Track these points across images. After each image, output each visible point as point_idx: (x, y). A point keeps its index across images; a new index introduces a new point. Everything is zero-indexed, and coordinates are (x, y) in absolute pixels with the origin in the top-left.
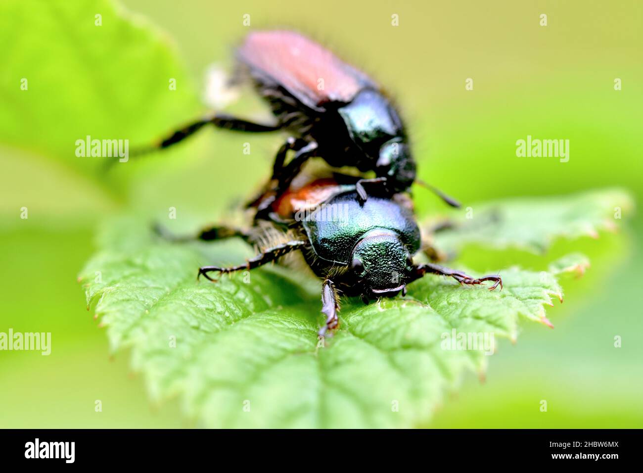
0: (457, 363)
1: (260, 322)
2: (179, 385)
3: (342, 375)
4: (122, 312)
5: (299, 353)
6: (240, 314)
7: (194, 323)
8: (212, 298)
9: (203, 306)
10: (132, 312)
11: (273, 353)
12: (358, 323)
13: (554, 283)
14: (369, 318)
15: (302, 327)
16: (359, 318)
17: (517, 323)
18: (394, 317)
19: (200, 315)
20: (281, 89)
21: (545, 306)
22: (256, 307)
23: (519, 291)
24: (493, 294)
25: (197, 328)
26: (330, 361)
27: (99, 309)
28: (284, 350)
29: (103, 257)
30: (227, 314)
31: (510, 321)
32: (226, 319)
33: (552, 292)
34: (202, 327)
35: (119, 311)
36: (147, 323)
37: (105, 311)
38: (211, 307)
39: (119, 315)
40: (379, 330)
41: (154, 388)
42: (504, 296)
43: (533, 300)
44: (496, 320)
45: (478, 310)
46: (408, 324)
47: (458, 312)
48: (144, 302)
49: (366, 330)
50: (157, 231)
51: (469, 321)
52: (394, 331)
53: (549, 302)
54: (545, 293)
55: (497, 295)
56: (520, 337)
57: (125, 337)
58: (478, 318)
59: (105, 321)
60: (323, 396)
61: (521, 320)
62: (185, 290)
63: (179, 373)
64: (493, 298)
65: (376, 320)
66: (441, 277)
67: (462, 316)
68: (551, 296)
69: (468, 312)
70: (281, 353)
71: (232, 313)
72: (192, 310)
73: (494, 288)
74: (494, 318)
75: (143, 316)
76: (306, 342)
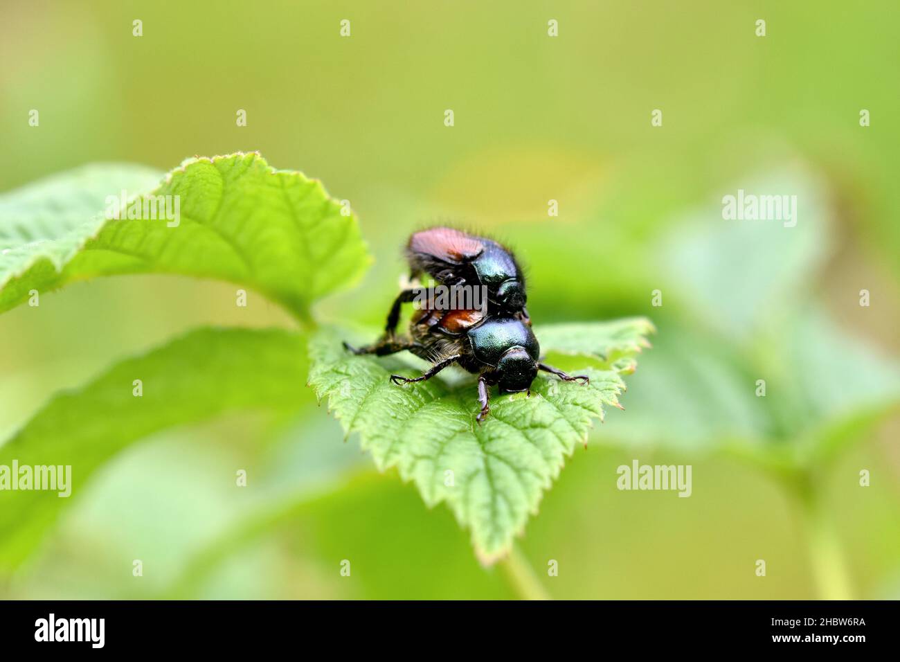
0: (571, 437)
1: (433, 411)
2: (395, 459)
3: (495, 447)
4: (346, 407)
5: (463, 432)
6: (418, 406)
7: (393, 414)
8: (400, 396)
9: (396, 402)
10: (352, 408)
11: (448, 433)
12: (497, 410)
13: (618, 378)
14: (504, 406)
15: (459, 413)
16: (497, 406)
17: (602, 407)
18: (522, 406)
19: (395, 409)
20: (435, 259)
21: (617, 395)
22: (426, 400)
23: (597, 384)
24: (582, 388)
25: (395, 418)
26: (486, 438)
27: (331, 406)
28: (454, 430)
29: (320, 368)
30: (411, 406)
31: (597, 406)
32: (410, 410)
33: (619, 385)
34: (399, 417)
35: (344, 407)
36: (364, 415)
37: (336, 407)
38: (400, 402)
39: (344, 410)
40: (513, 415)
41: (379, 462)
42: (589, 389)
43: (608, 391)
44: (589, 406)
45: (574, 399)
46: (533, 410)
47: (562, 400)
48: (357, 400)
49: (504, 415)
50: (346, 346)
51: (570, 406)
52: (524, 416)
53: (619, 393)
54: (615, 386)
55: (585, 388)
56: (605, 417)
57: (352, 426)
58: (576, 404)
59: (337, 415)
60: (486, 461)
61: (605, 406)
62: (381, 391)
63: (392, 451)
64: (582, 390)
65: (510, 408)
66: (550, 374)
67: (565, 403)
68: (619, 388)
69: (569, 400)
70: (453, 433)
71: (413, 405)
72: (389, 405)
73: (583, 384)
74: (587, 405)
75: (359, 410)
76: (465, 425)
